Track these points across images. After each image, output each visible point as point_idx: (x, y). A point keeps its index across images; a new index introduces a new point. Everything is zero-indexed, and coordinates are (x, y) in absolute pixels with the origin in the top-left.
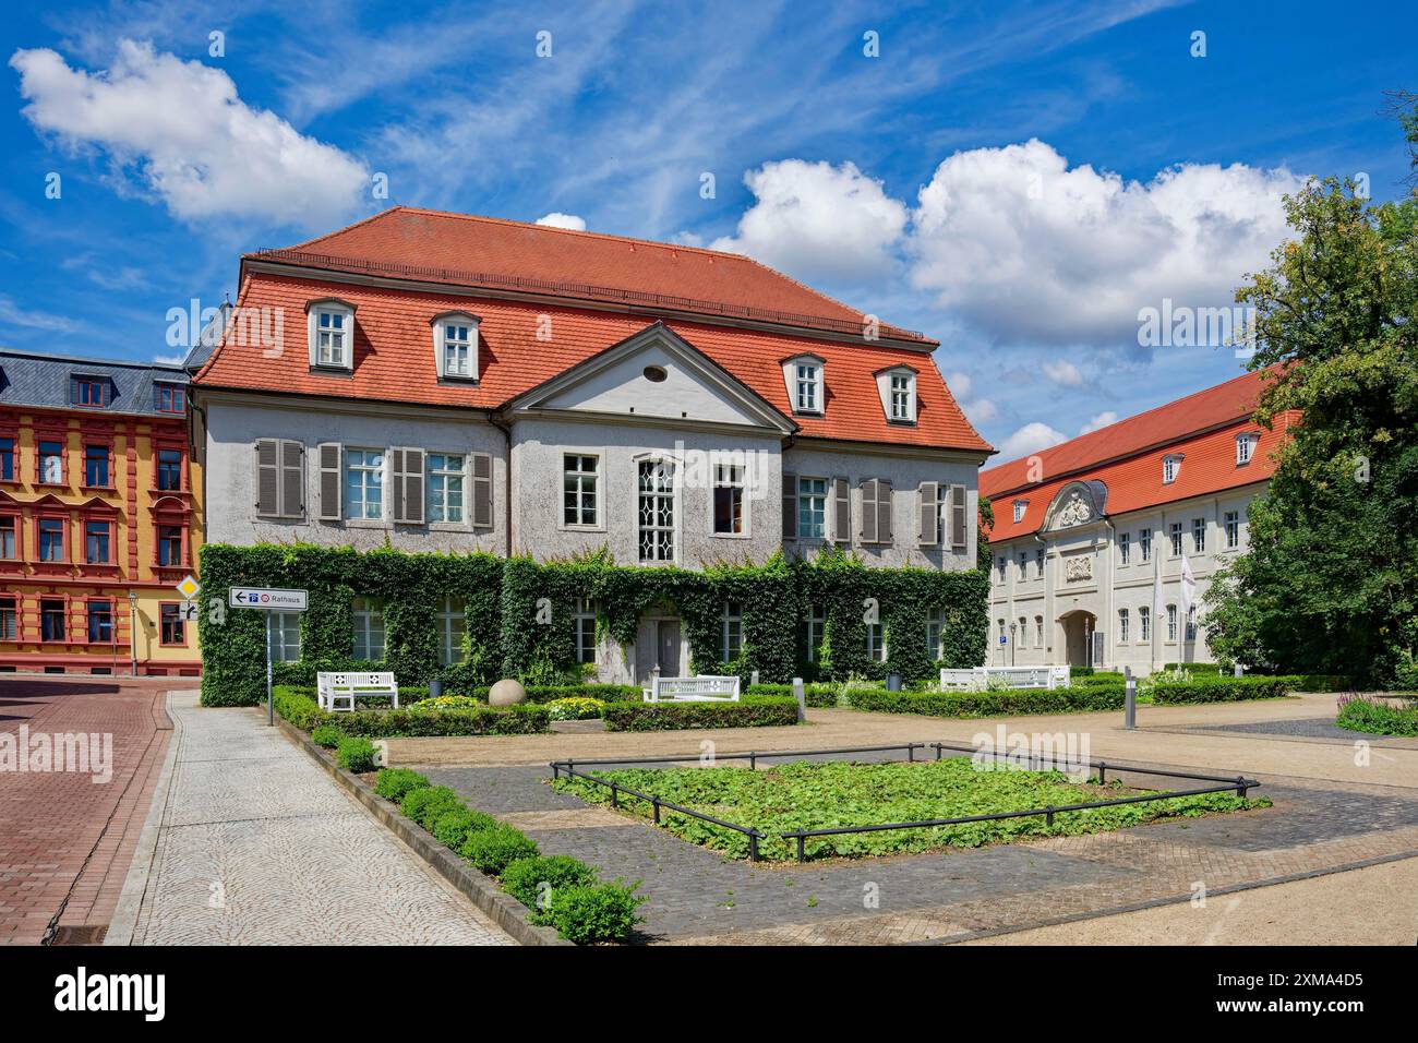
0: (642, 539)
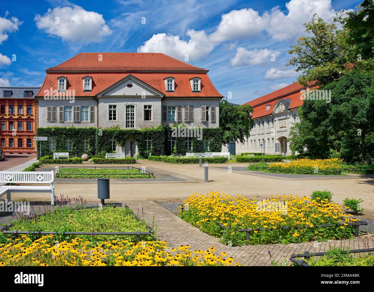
0: (127, 123)
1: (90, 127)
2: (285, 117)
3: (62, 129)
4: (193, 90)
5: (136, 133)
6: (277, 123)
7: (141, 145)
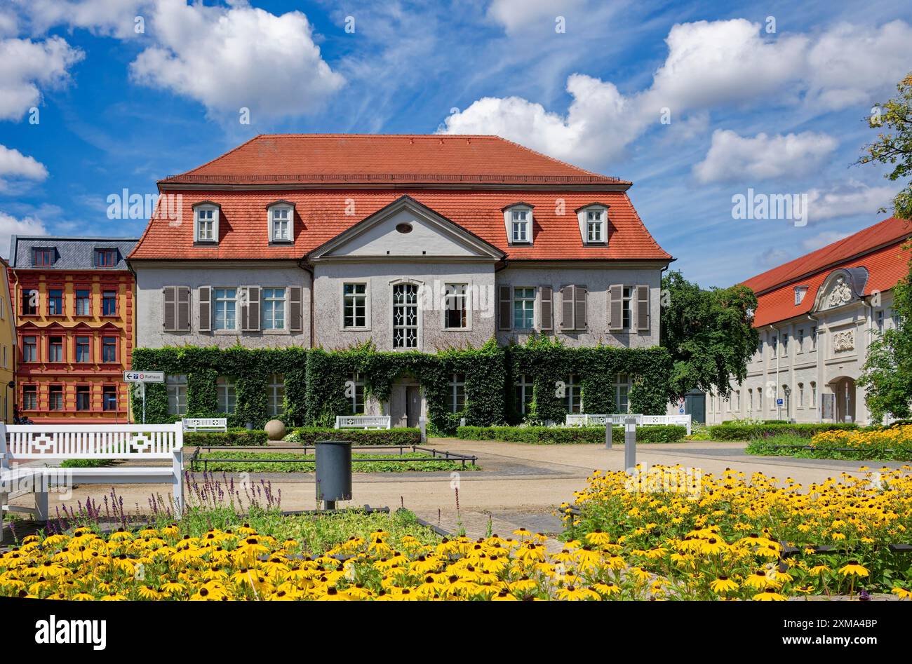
0: (395, 334)
1: (291, 347)
2: (850, 320)
3: (206, 352)
4: (585, 240)
5: (424, 363)
6: (827, 340)
7: (435, 398)
